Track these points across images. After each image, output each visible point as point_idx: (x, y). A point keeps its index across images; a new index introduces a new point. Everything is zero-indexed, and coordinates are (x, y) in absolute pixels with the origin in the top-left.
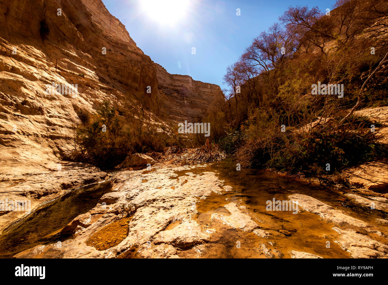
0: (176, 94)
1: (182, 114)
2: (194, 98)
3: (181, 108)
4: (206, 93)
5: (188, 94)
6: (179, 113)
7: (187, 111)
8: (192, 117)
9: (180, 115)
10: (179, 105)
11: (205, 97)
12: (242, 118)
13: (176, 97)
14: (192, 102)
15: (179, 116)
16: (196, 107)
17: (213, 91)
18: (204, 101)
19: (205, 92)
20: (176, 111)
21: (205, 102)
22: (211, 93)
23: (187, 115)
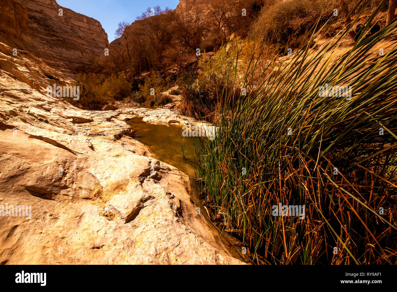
0: (35, 25)
1: (55, 57)
2: (67, 34)
3: (51, 49)
4: (82, 29)
5: (55, 27)
6: (50, 55)
7: (61, 53)
8: (70, 62)
9: (52, 58)
10: (45, 44)
11: (81, 34)
12: (135, 73)
13: (36, 29)
14: (64, 40)
15: (51, 60)
16: (73, 48)
17: (92, 28)
18: (82, 41)
19: (81, 27)
20: (44, 52)
21: (84, 43)
22: (90, 29)
23: (63, 58)
